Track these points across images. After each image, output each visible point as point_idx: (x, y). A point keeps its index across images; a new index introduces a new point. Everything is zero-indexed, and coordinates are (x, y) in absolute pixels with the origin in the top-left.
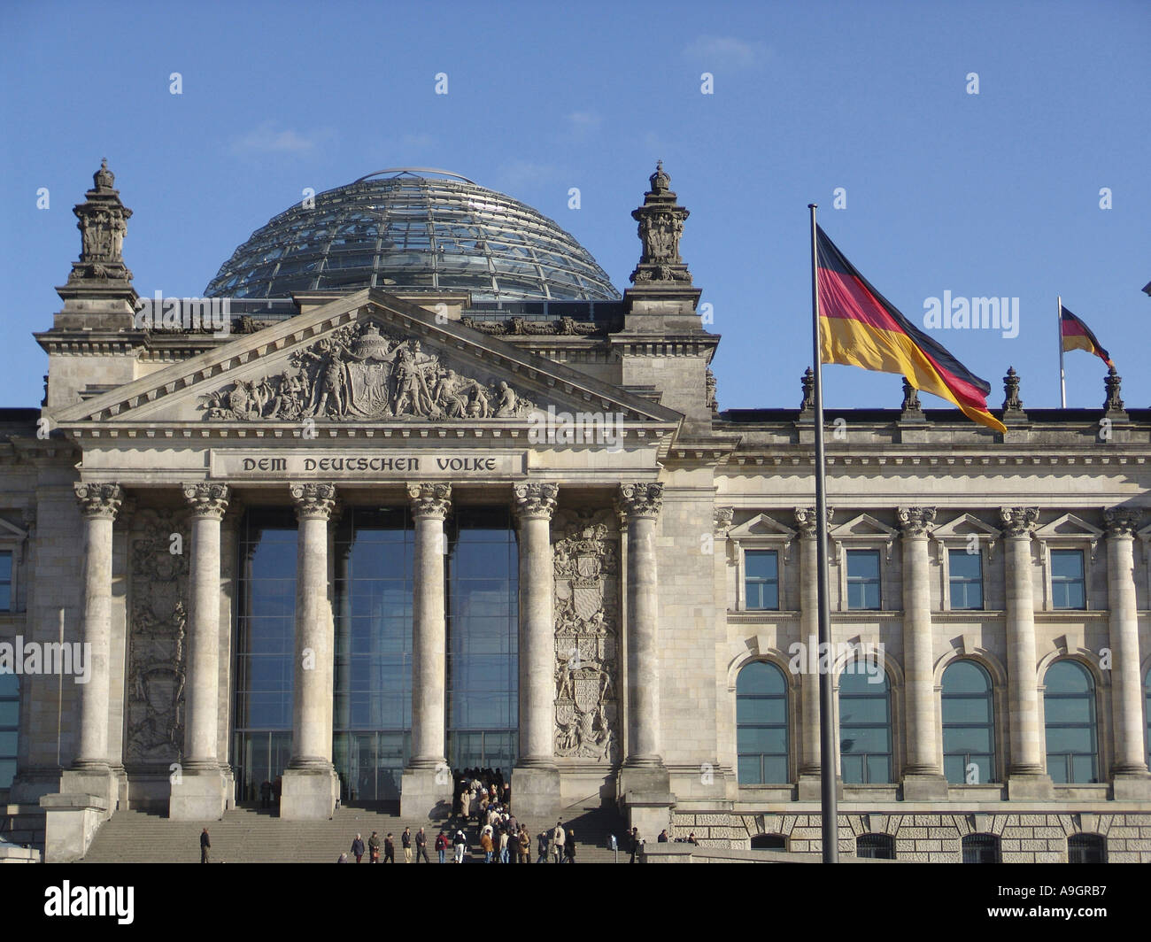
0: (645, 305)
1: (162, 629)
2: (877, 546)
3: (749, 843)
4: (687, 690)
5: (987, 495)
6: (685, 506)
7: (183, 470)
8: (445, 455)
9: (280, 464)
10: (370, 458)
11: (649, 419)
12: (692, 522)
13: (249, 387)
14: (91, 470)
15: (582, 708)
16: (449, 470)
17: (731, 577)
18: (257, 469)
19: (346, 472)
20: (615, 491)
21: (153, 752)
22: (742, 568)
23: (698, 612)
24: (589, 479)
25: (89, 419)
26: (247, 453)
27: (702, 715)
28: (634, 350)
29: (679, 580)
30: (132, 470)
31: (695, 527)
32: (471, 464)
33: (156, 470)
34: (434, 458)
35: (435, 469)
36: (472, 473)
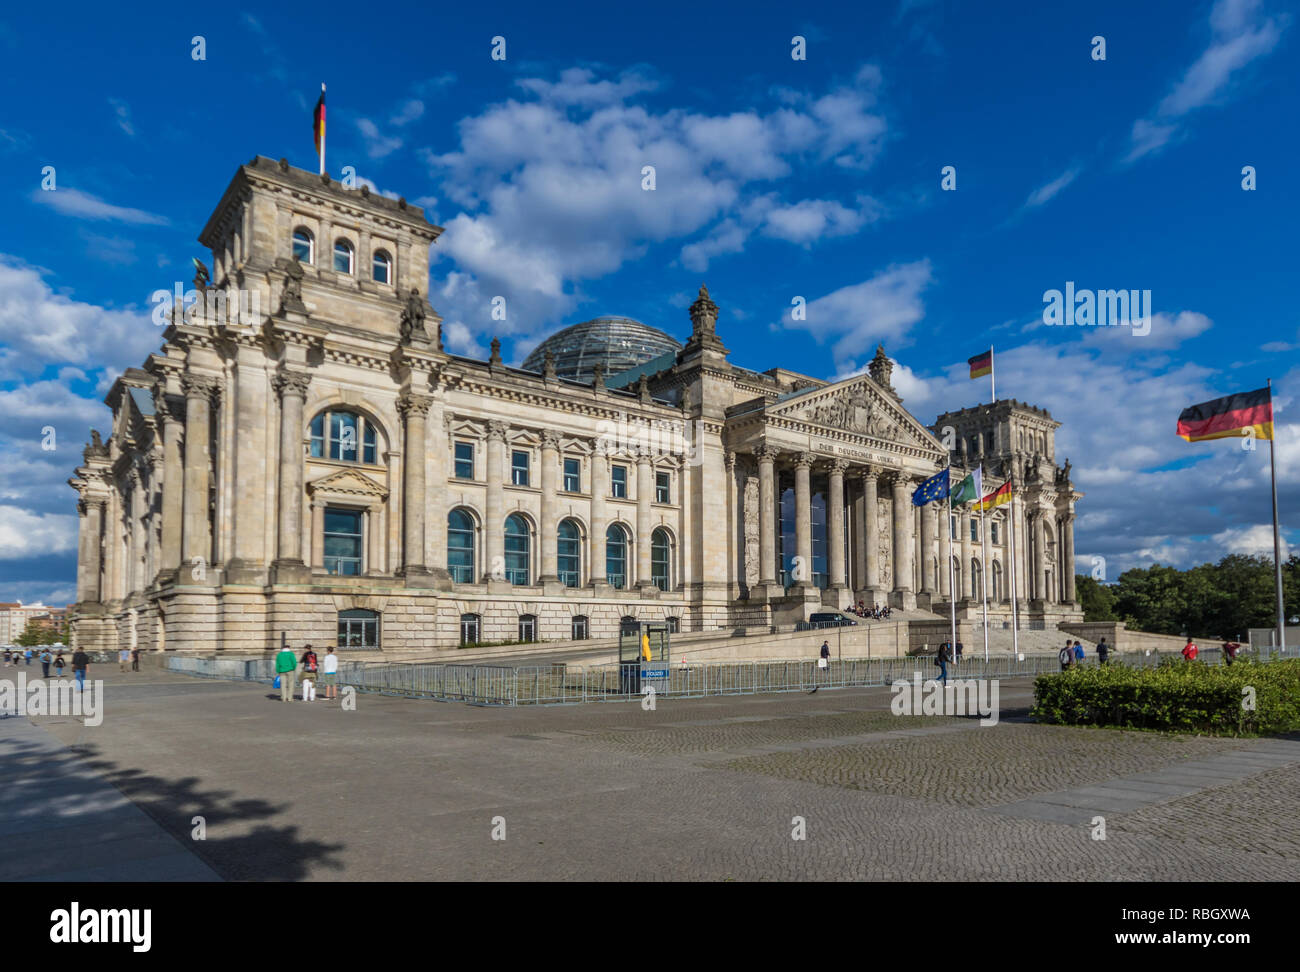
7: (801, 445)
8: (880, 455)
9: (831, 448)
10: (858, 451)
13: (822, 410)
14: (769, 438)
18: (824, 449)
25: (775, 413)
26: (821, 441)
30: (784, 441)
33: (792, 443)
34: (876, 455)
35: (877, 460)
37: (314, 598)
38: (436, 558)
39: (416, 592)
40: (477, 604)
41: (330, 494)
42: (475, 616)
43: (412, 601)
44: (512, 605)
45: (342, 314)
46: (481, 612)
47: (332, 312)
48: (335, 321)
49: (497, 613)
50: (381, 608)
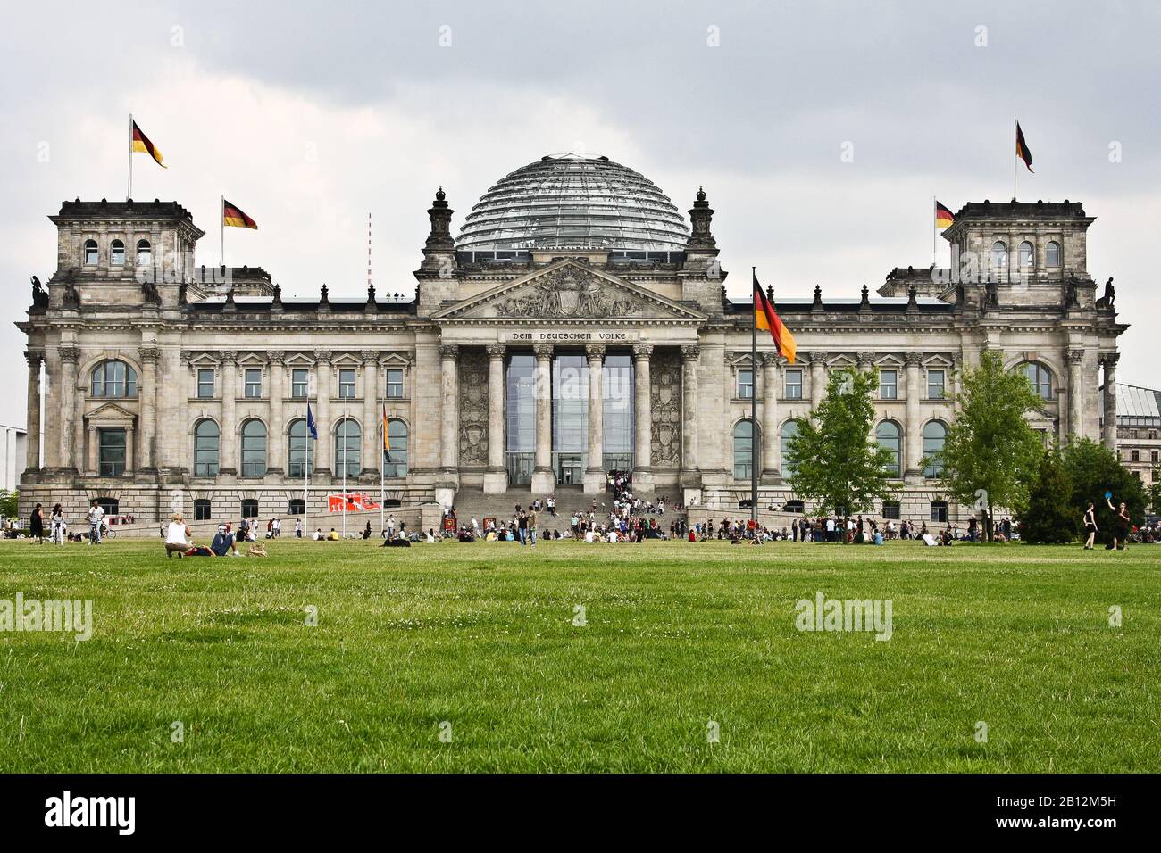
0: (694, 256)
1: (475, 408)
2: (800, 369)
3: (738, 504)
4: (711, 436)
5: (851, 346)
6: (711, 351)
7: (486, 339)
8: (603, 332)
9: (529, 336)
10: (569, 334)
11: (694, 317)
12: (714, 359)
13: (515, 301)
14: (446, 339)
15: (664, 443)
16: (604, 339)
17: (733, 383)
18: (519, 339)
19: (558, 340)
20: (678, 348)
21: (471, 462)
22: (737, 378)
23: (716, 400)
24: (667, 343)
25: (444, 317)
26: (514, 331)
27: (718, 447)
28: (688, 278)
29: (708, 386)
30: (463, 339)
31: (715, 362)
32: (614, 336)
33: (474, 339)
34: (598, 334)
35: (598, 339)
36: (615, 340)
37: (75, 492)
38: (173, 460)
39: (140, 486)
40: (206, 493)
41: (98, 421)
42: (208, 502)
43: (138, 493)
44: (235, 493)
45: (108, 298)
46: (209, 498)
47: (101, 298)
48: (103, 304)
49: (223, 499)
50: (117, 497)
